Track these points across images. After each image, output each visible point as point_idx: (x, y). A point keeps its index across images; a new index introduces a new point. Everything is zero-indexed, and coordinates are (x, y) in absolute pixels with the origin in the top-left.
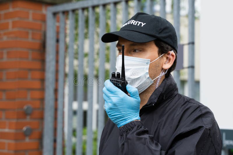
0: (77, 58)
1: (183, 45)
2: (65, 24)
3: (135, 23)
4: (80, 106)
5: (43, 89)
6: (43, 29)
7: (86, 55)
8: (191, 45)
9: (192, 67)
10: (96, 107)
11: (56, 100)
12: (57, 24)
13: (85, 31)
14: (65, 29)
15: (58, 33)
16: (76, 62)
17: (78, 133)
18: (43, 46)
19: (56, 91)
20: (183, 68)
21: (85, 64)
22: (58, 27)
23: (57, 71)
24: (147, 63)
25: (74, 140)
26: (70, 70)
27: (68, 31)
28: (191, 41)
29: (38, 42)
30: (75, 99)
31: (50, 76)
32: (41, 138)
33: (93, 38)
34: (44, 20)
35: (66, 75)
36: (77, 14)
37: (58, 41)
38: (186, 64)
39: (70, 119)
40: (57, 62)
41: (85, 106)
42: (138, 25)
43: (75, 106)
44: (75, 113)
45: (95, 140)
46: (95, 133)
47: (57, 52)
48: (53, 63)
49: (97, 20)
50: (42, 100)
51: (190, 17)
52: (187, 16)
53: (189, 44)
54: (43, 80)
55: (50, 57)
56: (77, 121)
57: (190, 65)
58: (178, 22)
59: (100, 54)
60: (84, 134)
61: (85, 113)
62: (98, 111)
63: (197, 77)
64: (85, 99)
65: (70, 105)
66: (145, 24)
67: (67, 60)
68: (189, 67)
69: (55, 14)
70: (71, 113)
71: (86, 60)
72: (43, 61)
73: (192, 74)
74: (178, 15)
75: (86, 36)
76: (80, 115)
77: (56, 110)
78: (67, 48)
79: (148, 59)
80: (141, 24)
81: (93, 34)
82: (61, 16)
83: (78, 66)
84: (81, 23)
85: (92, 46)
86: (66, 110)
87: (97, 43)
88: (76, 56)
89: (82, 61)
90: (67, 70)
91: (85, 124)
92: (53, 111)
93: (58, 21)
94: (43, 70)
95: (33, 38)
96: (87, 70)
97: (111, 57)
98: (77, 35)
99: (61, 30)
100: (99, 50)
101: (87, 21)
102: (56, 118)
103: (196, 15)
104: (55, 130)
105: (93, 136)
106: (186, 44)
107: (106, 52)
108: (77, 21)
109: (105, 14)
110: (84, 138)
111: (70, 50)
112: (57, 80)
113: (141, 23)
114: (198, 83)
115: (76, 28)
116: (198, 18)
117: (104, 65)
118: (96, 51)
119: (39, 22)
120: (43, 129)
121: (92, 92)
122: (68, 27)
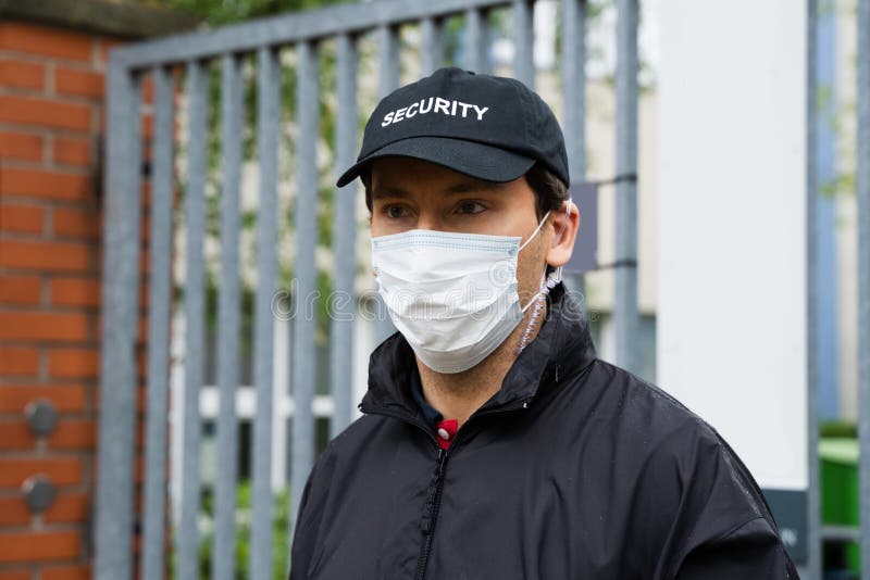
0: (216, 233)
1: (597, 185)
2: (175, 108)
3: (450, 109)
4: (229, 403)
5: (93, 344)
6: (95, 126)
7: (249, 220)
8: (624, 185)
9: (629, 264)
10: (283, 406)
11: (141, 381)
12: (146, 110)
13: (247, 132)
14: (174, 127)
15: (147, 142)
16: (211, 247)
17: (220, 501)
18: (95, 187)
19: (141, 349)
20: (596, 267)
21: (245, 252)
22: (148, 122)
23: (144, 279)
24: (510, 253)
25: (205, 525)
26: (190, 272)
27: (184, 136)
28: (625, 170)
29: (76, 173)
30: (210, 378)
31: (118, 294)
32: (86, 520)
33: (275, 161)
34: (96, 93)
35: (177, 294)
36: (217, 75)
37: (147, 170)
38: (607, 251)
39: (192, 450)
40: (145, 244)
41: (246, 403)
42: (464, 114)
43: (210, 402)
44: (209, 428)
45: (282, 525)
46: (281, 501)
47: (146, 211)
48: (132, 250)
49: (288, 94)
50: (92, 381)
51: (622, 83)
52: (610, 81)
53: (618, 180)
54: (93, 311)
55: (120, 226)
56: (215, 460)
57: (623, 256)
58: (579, 104)
59: (300, 218)
60: (241, 504)
61: (245, 430)
62: (290, 422)
63: (645, 302)
64: (246, 378)
65: (192, 400)
66: (485, 109)
67: (182, 241)
68: (617, 265)
69: (137, 73)
70: (196, 429)
71: (247, 237)
72: (94, 241)
73: (630, 289)
74: (580, 78)
75: (248, 150)
76: (227, 437)
77: (141, 417)
78: (179, 194)
79: (513, 238)
80: (471, 112)
81: (274, 147)
82: (158, 79)
83: (220, 258)
84: (231, 105)
85: (269, 189)
86: (177, 417)
87: (287, 178)
88: (212, 223)
89: (236, 243)
90: (181, 273)
91: (244, 467)
92: (129, 421)
93: (149, 99)
94: (94, 273)
95: (59, 161)
96: (252, 277)
97: (338, 229)
98: (215, 147)
99: (160, 132)
100: (294, 201)
101: (251, 99)
102: (139, 448)
103: (644, 78)
104: (138, 488)
105: (274, 513)
106: (607, 182)
107: (322, 208)
108: (215, 96)
109: (316, 75)
110: (242, 517)
111: (190, 203)
112: (143, 311)
113: (470, 106)
114: (649, 321)
115: (213, 122)
116: (651, 90)
117: (312, 258)
118: (283, 207)
119: (80, 104)
120: (93, 486)
121: (270, 355)
122: (184, 119)
